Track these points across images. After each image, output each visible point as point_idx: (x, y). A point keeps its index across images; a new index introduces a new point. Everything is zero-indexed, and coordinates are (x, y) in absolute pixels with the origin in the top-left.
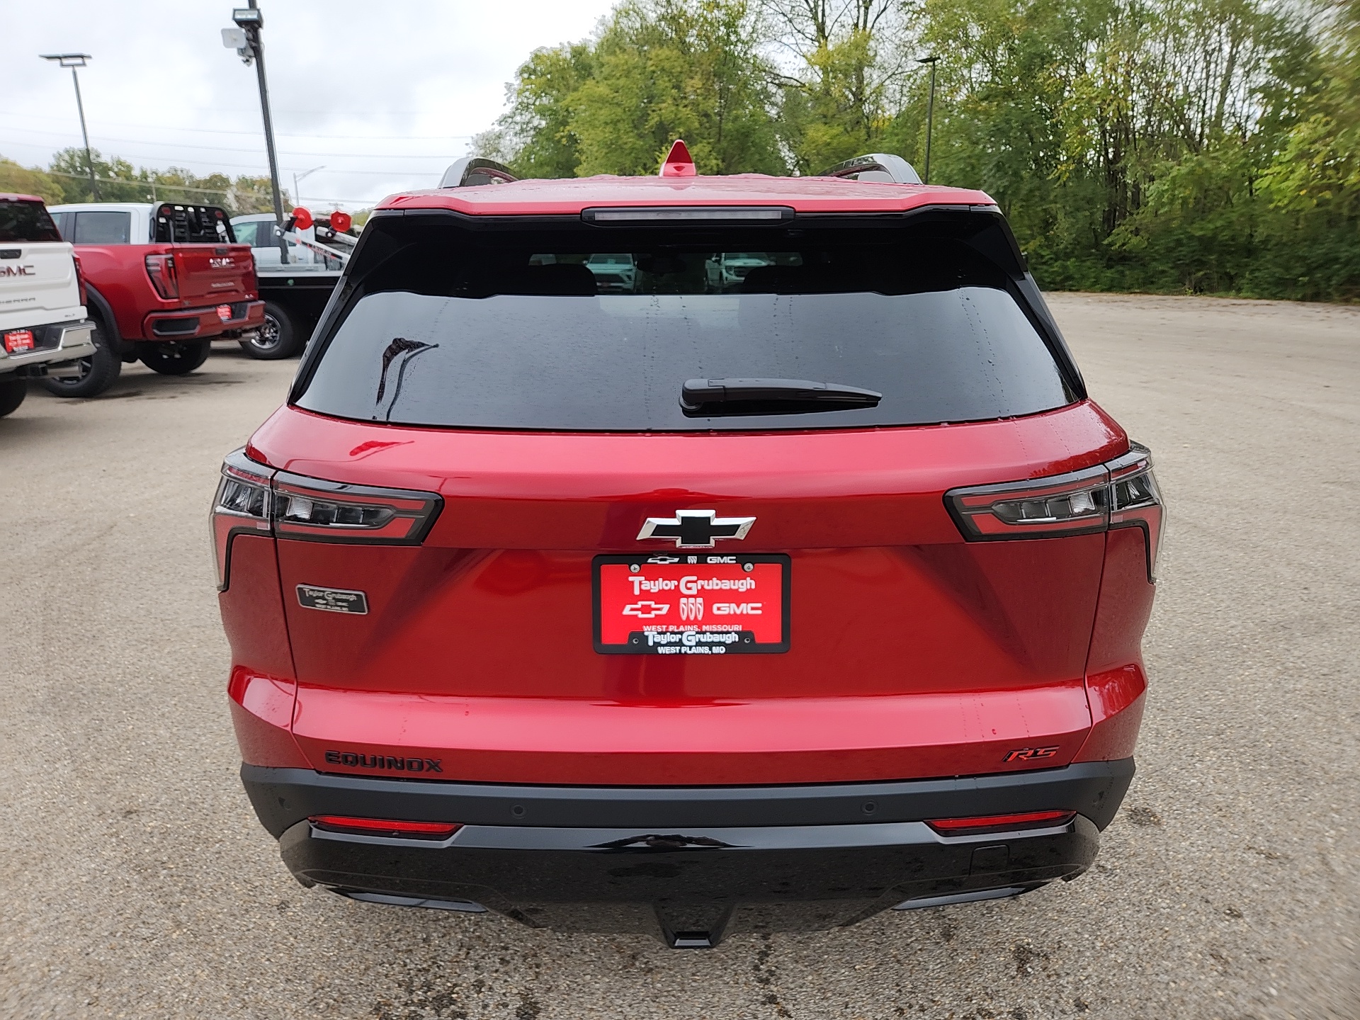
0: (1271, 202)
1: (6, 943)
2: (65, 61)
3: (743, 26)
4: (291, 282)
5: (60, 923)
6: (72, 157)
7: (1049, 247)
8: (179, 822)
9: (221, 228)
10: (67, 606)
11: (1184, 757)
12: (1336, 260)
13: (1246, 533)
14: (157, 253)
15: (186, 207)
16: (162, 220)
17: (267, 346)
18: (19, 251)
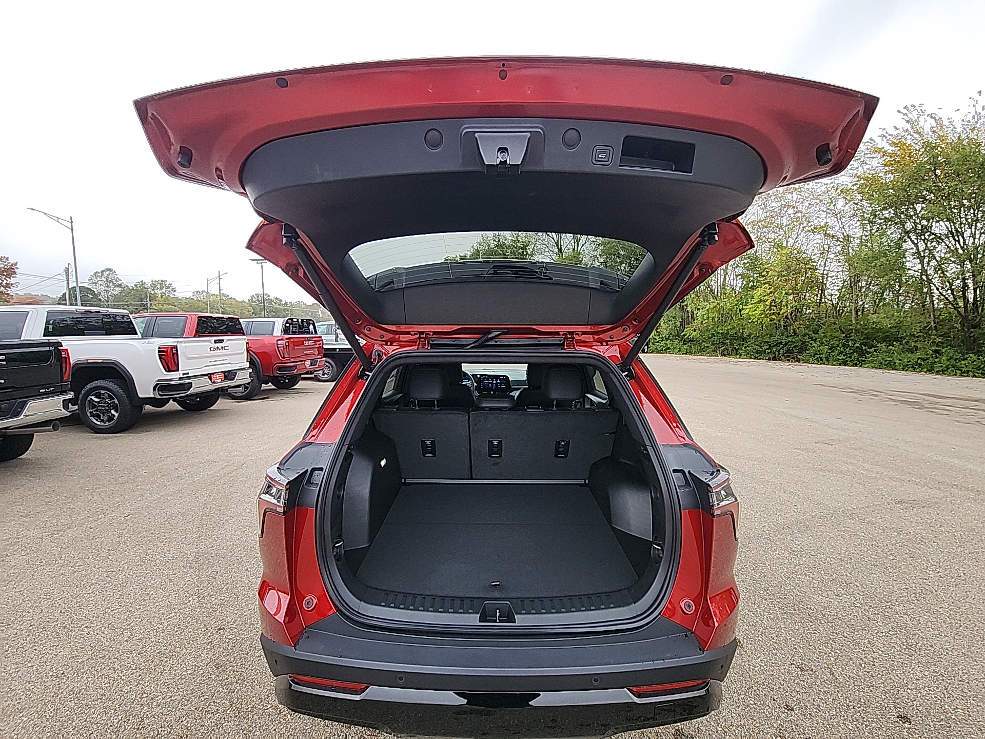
0: (750, 319)
1: (143, 711)
2: (259, 262)
3: (529, 249)
4: (338, 350)
5: (172, 700)
6: (258, 297)
7: (659, 335)
8: (243, 636)
9: (311, 327)
10: (214, 506)
11: (750, 604)
12: (781, 343)
13: (763, 475)
14: (282, 340)
15: (298, 319)
16: (288, 325)
17: (326, 376)
18: (223, 340)
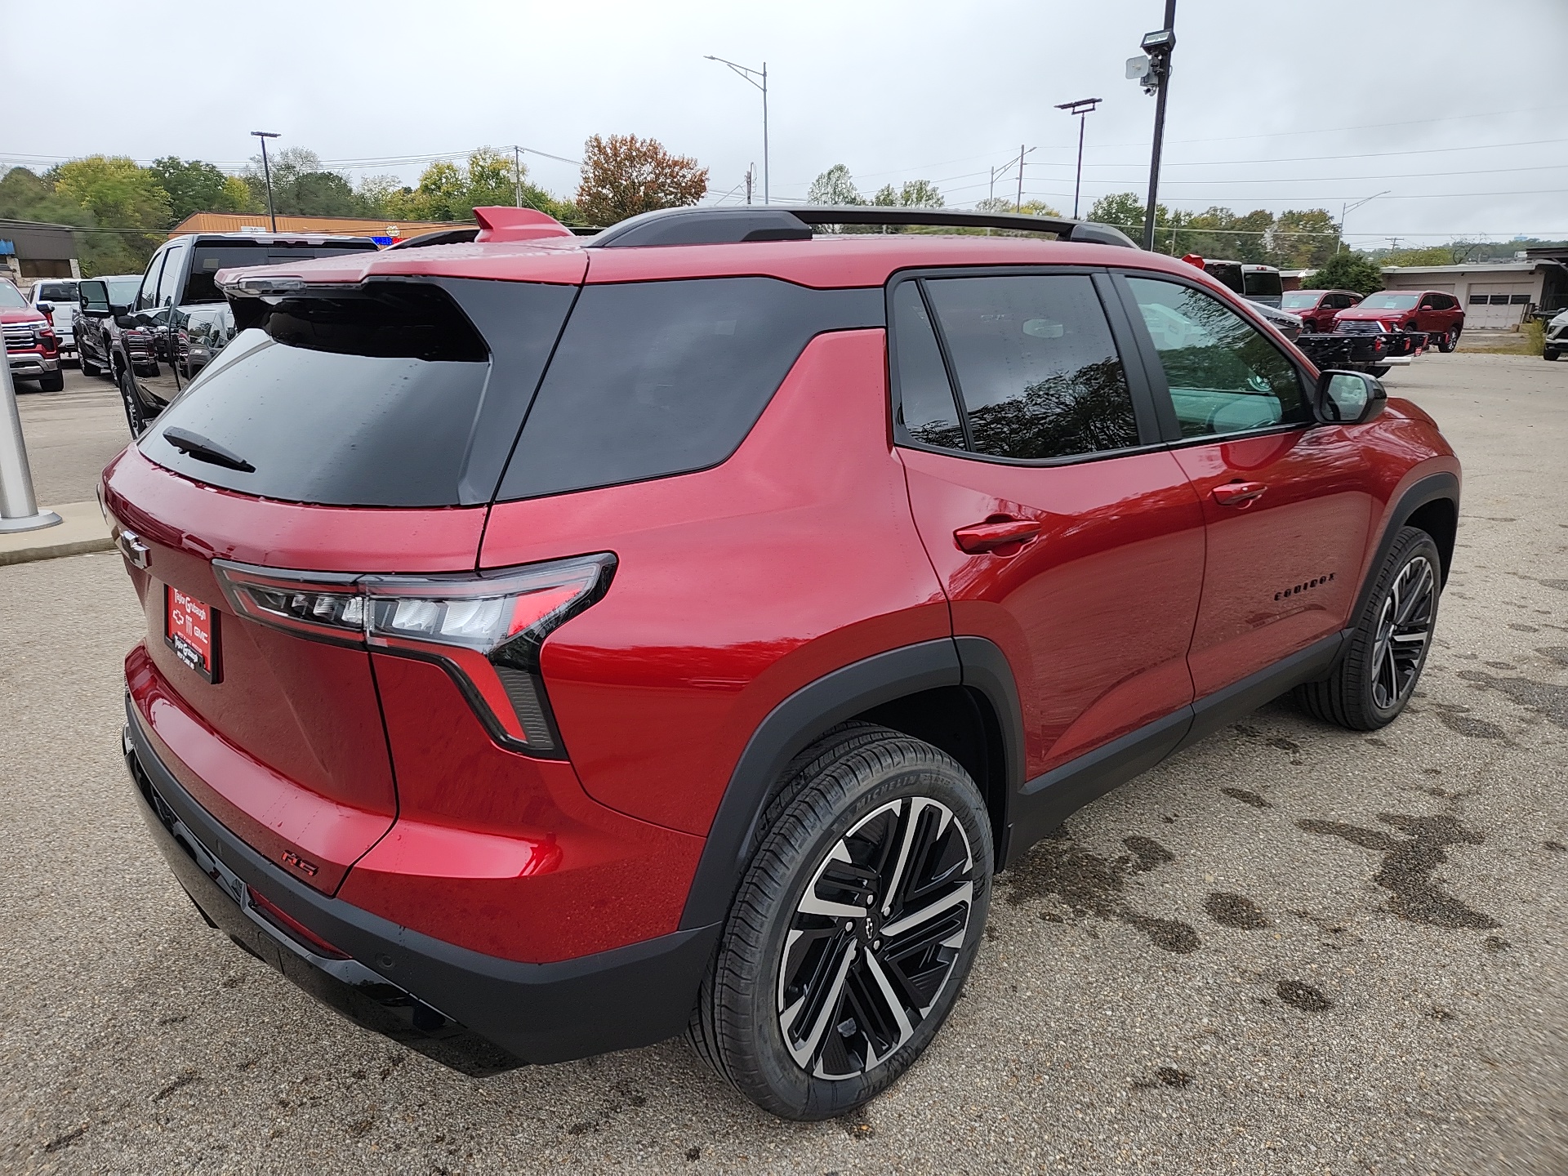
2: (1077, 109)
6: (1110, 204)
